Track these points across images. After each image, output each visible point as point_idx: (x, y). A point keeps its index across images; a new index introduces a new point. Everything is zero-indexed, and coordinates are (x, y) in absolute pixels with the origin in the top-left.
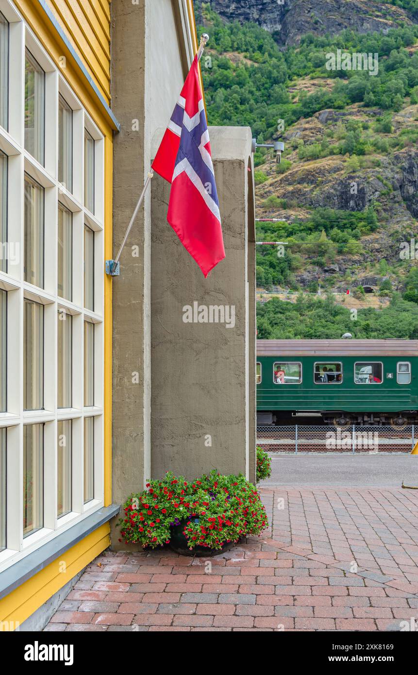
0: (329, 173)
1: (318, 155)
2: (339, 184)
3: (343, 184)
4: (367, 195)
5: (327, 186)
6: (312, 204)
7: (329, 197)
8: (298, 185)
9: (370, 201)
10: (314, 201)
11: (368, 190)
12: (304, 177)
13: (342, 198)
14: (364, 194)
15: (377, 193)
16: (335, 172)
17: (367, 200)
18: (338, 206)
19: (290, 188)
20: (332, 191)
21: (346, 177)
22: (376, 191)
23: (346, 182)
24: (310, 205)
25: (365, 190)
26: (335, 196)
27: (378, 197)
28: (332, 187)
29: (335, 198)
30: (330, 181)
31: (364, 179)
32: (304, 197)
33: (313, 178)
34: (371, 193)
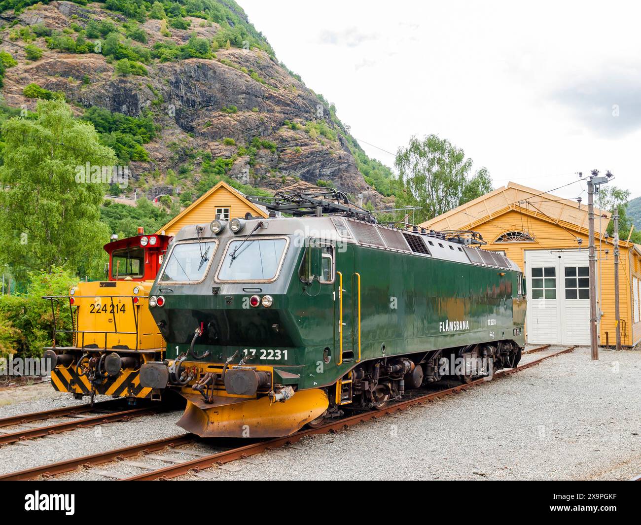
0: (95, 72)
1: (75, 50)
2: (110, 86)
3: (115, 86)
4: (140, 102)
5: (96, 85)
6: (81, 101)
7: (100, 97)
8: (62, 78)
9: (142, 108)
10: (84, 98)
11: (140, 97)
12: (67, 70)
13: (115, 101)
14: (137, 100)
15: (149, 102)
16: (102, 72)
17: (139, 107)
18: (111, 108)
19: (53, 79)
20: (103, 91)
21: (117, 80)
22: (148, 99)
23: (118, 85)
24: (78, 102)
25: (138, 97)
26: (107, 97)
27: (149, 106)
28: (103, 87)
29: (107, 99)
30: (98, 81)
31: (135, 85)
32: (71, 92)
33: (77, 74)
34: (143, 101)
